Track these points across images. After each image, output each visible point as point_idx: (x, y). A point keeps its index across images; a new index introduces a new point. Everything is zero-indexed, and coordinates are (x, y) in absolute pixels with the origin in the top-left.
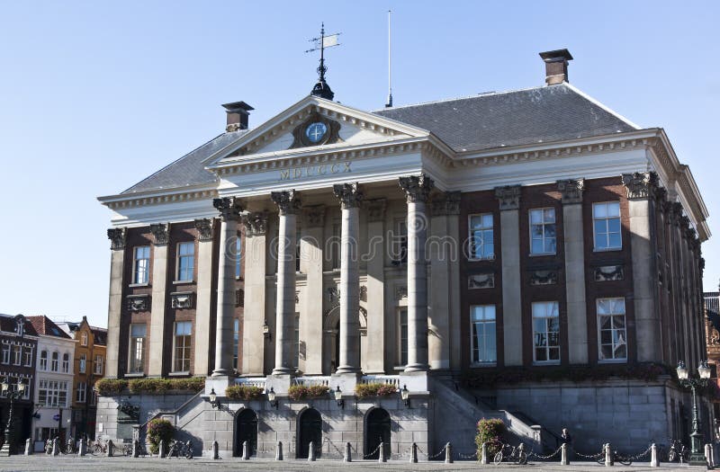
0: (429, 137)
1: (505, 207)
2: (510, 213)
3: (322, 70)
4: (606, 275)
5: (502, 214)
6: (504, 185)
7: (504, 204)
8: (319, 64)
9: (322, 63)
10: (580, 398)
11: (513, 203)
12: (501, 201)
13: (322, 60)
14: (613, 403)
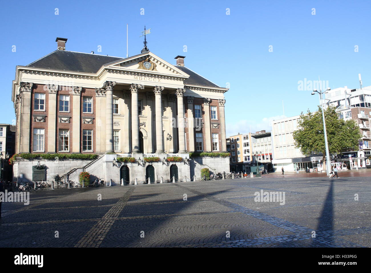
0: (189, 77)
1: (189, 103)
2: (190, 105)
3: (145, 43)
4: (214, 126)
5: (189, 105)
6: (190, 96)
7: (189, 102)
8: (144, 40)
9: (145, 40)
10: (210, 161)
11: (192, 102)
12: (188, 101)
13: (145, 39)
14: (218, 162)
